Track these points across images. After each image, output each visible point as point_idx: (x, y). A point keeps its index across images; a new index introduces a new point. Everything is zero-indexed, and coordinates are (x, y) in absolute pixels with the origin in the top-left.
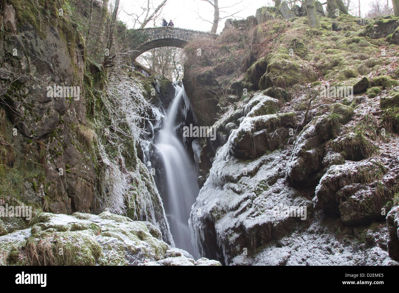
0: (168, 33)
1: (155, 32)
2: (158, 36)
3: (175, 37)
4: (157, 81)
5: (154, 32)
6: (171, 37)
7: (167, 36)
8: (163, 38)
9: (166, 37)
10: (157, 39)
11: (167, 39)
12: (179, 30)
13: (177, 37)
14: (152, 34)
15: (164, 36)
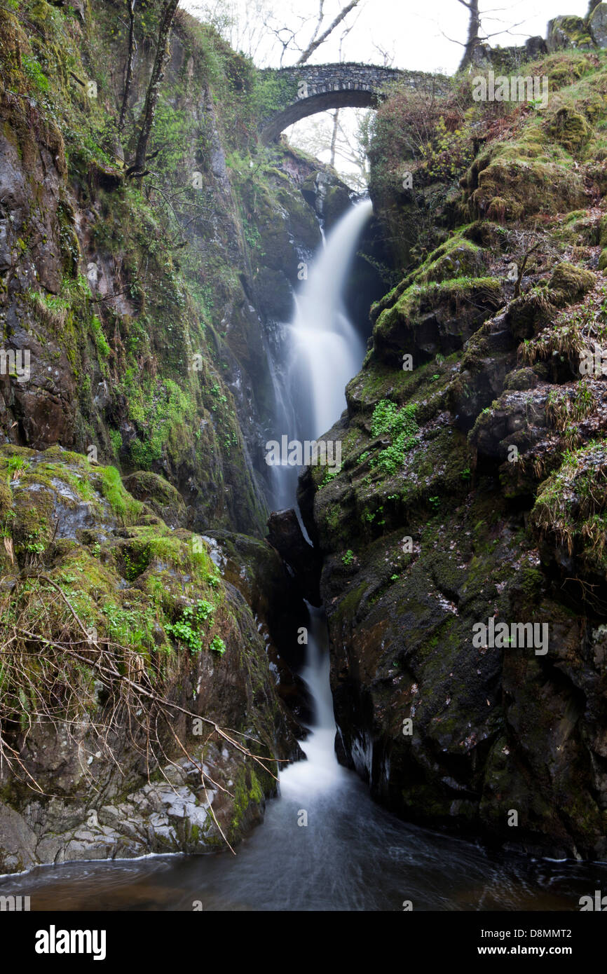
0: (348, 78)
1: (321, 73)
2: (326, 85)
3: (364, 86)
4: (321, 187)
5: (317, 74)
6: (356, 86)
7: (346, 84)
8: (337, 88)
9: (344, 87)
10: (324, 91)
11: (347, 91)
12: (374, 70)
13: (368, 88)
14: (313, 80)
15: (341, 85)
